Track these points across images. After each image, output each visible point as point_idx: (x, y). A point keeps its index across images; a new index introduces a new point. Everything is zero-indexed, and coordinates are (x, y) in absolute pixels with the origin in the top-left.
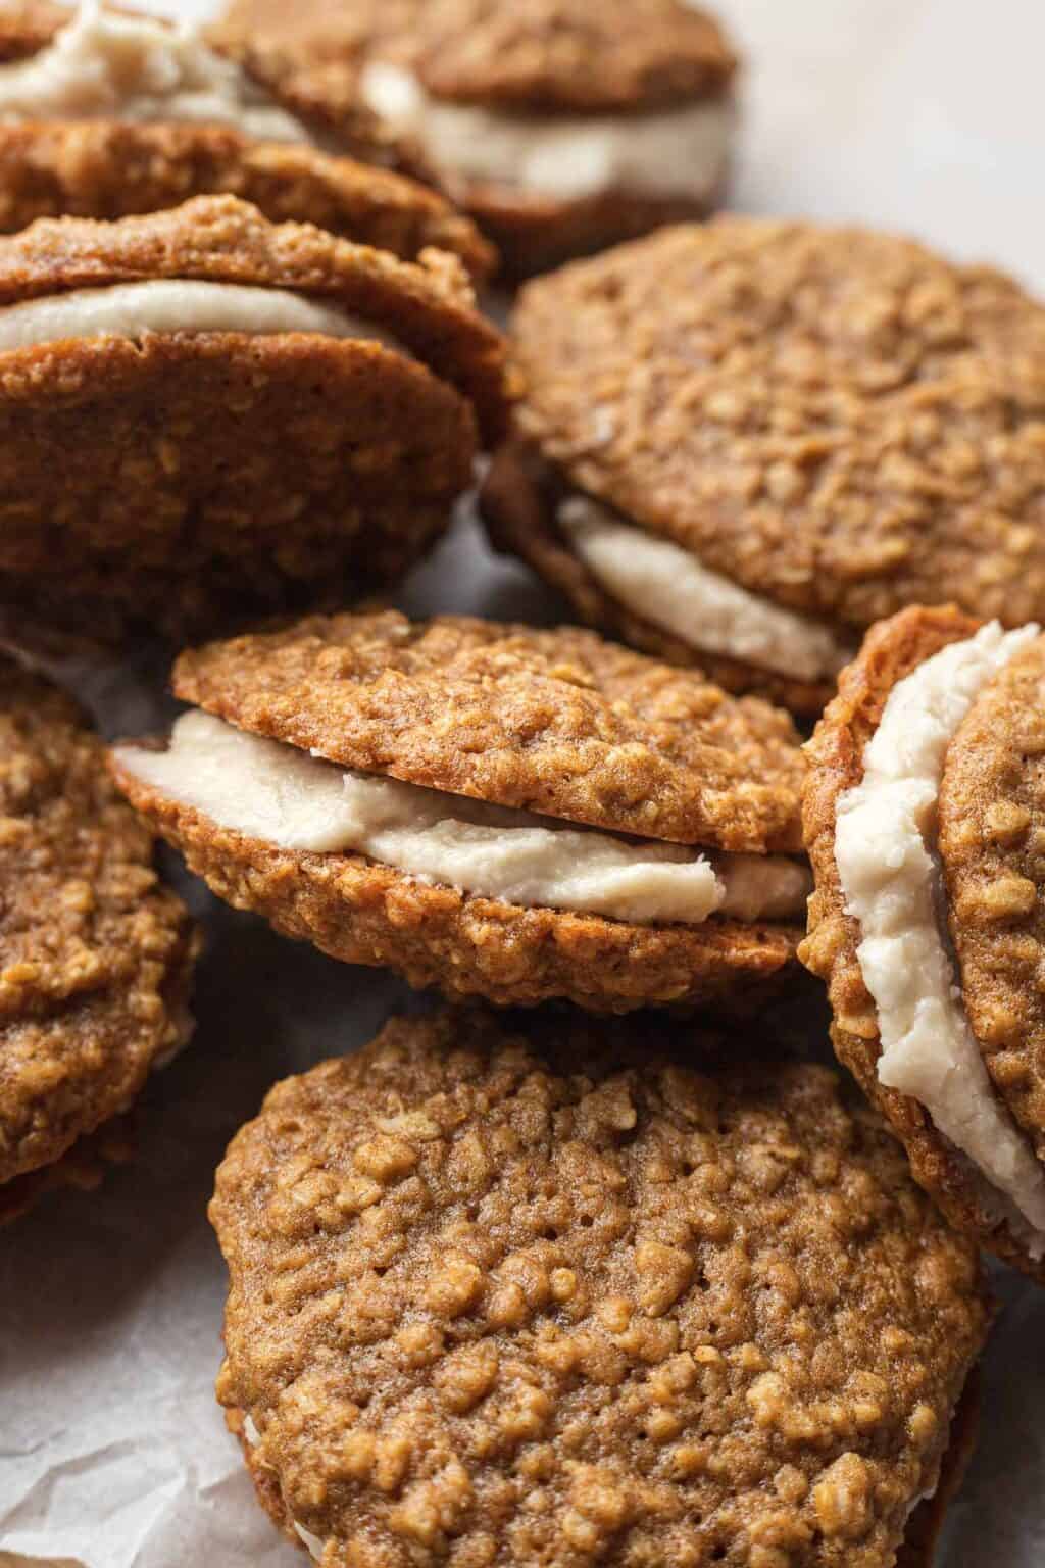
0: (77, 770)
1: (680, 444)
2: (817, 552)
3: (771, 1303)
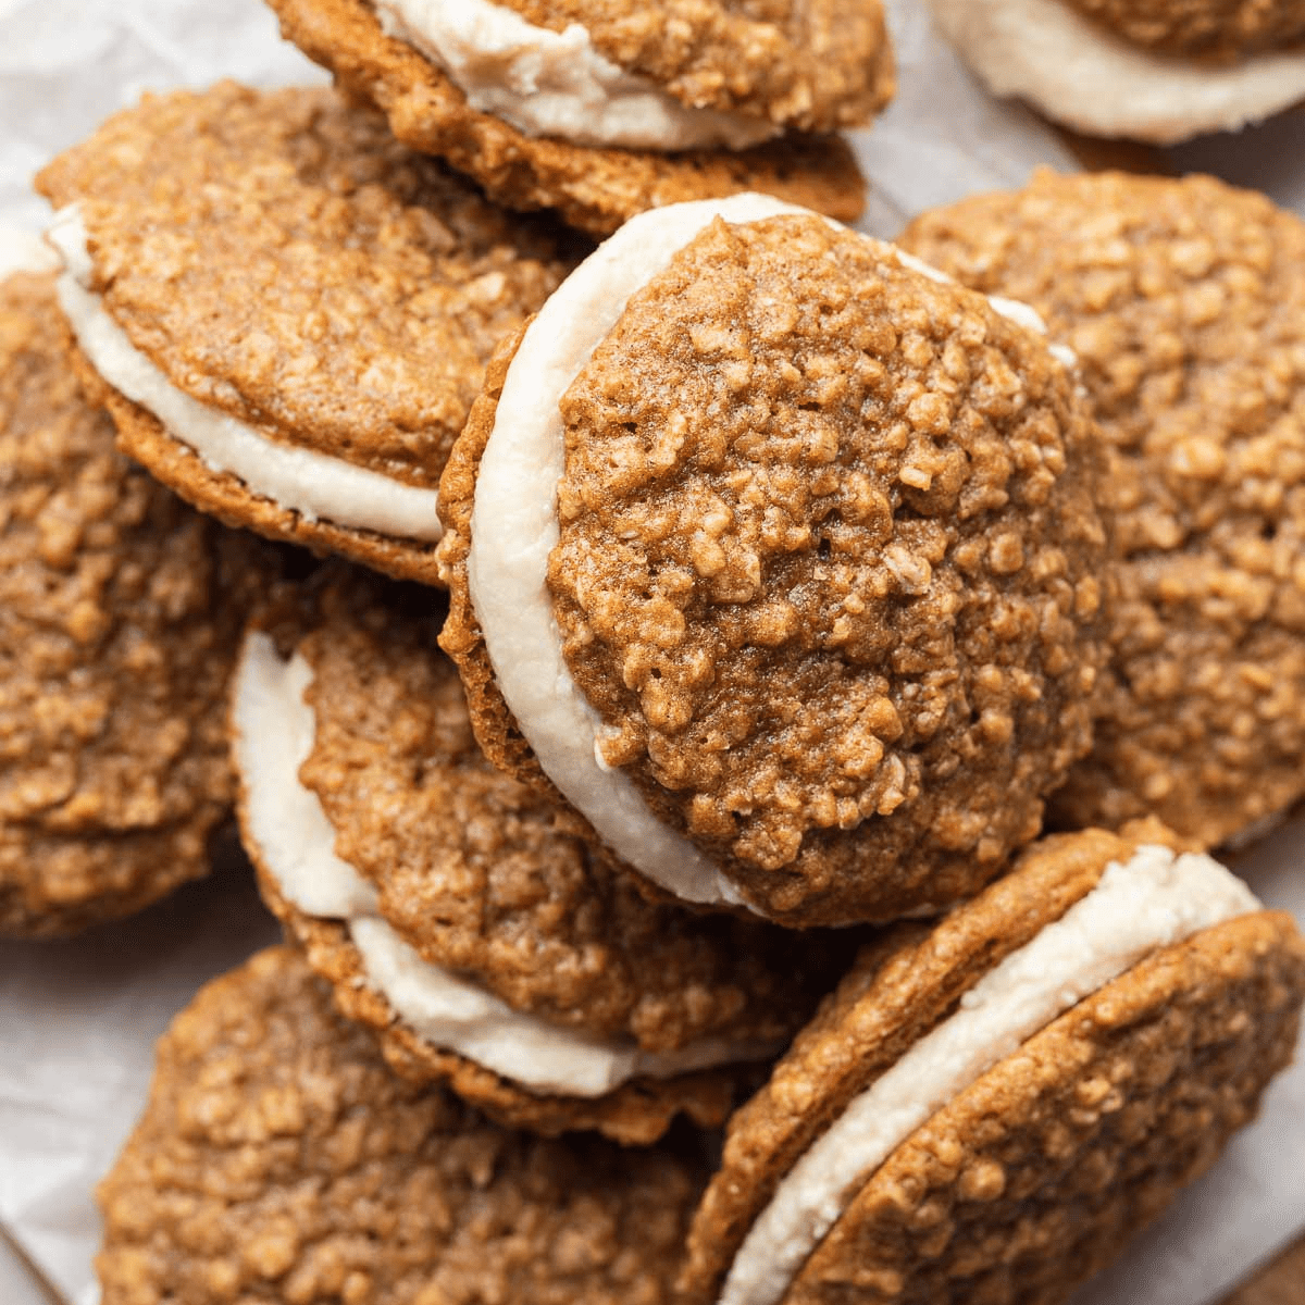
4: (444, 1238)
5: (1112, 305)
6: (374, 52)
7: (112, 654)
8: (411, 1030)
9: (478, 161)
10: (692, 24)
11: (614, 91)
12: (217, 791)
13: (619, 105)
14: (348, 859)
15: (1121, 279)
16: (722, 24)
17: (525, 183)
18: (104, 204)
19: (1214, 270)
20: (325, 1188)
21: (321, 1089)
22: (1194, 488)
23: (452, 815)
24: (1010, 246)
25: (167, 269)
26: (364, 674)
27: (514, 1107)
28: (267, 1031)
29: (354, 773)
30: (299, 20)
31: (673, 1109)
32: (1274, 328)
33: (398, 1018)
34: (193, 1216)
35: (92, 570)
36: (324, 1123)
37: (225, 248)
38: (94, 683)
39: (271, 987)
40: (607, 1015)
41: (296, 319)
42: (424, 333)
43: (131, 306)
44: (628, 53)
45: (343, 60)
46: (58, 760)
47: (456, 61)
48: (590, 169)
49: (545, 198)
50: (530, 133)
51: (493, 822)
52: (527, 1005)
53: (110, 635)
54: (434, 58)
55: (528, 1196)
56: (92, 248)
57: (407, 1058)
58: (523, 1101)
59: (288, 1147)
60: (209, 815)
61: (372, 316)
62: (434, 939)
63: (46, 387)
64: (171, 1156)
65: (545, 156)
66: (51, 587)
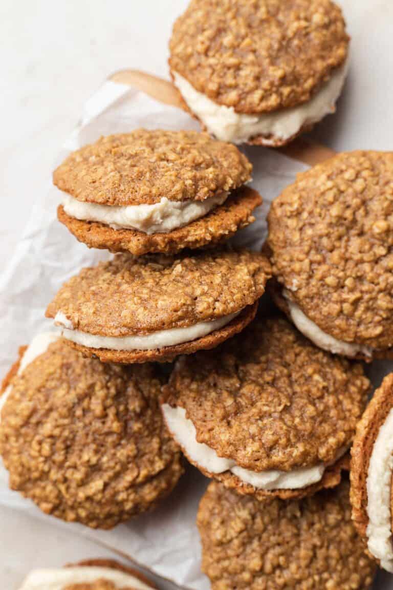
0: (152, 396)
1: (318, 294)
2: (356, 333)
3: (333, 562)
4: (298, 535)
5: (336, 199)
6: (115, 236)
7: (129, 431)
8: (261, 490)
9: (159, 248)
10: (191, 179)
11: (182, 208)
12: (176, 450)
13: (186, 211)
14: (222, 457)
15: (335, 190)
16: (198, 174)
17: (174, 245)
18: (66, 307)
19: (358, 175)
20: (260, 538)
21: (244, 514)
22: (383, 235)
23: (243, 430)
24: (300, 198)
25: (91, 311)
26: (199, 403)
27: (300, 495)
28: (222, 506)
29: (212, 432)
30: (91, 240)
31: (340, 471)
32: (382, 182)
33: (256, 489)
34: (230, 564)
35: (111, 412)
36: (250, 522)
37: (104, 298)
38: (128, 440)
39: (217, 494)
40: (312, 460)
41: (132, 301)
42: (167, 287)
43: (87, 325)
44: (180, 196)
45: (109, 243)
46: (130, 466)
47: (138, 226)
48: (189, 231)
49: (182, 246)
50: (168, 232)
51: (255, 425)
52: (290, 469)
53: (125, 426)
54: (131, 228)
55: (312, 512)
56: (68, 318)
57: (264, 498)
58: (301, 492)
59: (245, 534)
60: (177, 456)
61: (151, 291)
62: (257, 466)
63: (74, 371)
64: (215, 552)
65: (175, 235)
66: (104, 423)
